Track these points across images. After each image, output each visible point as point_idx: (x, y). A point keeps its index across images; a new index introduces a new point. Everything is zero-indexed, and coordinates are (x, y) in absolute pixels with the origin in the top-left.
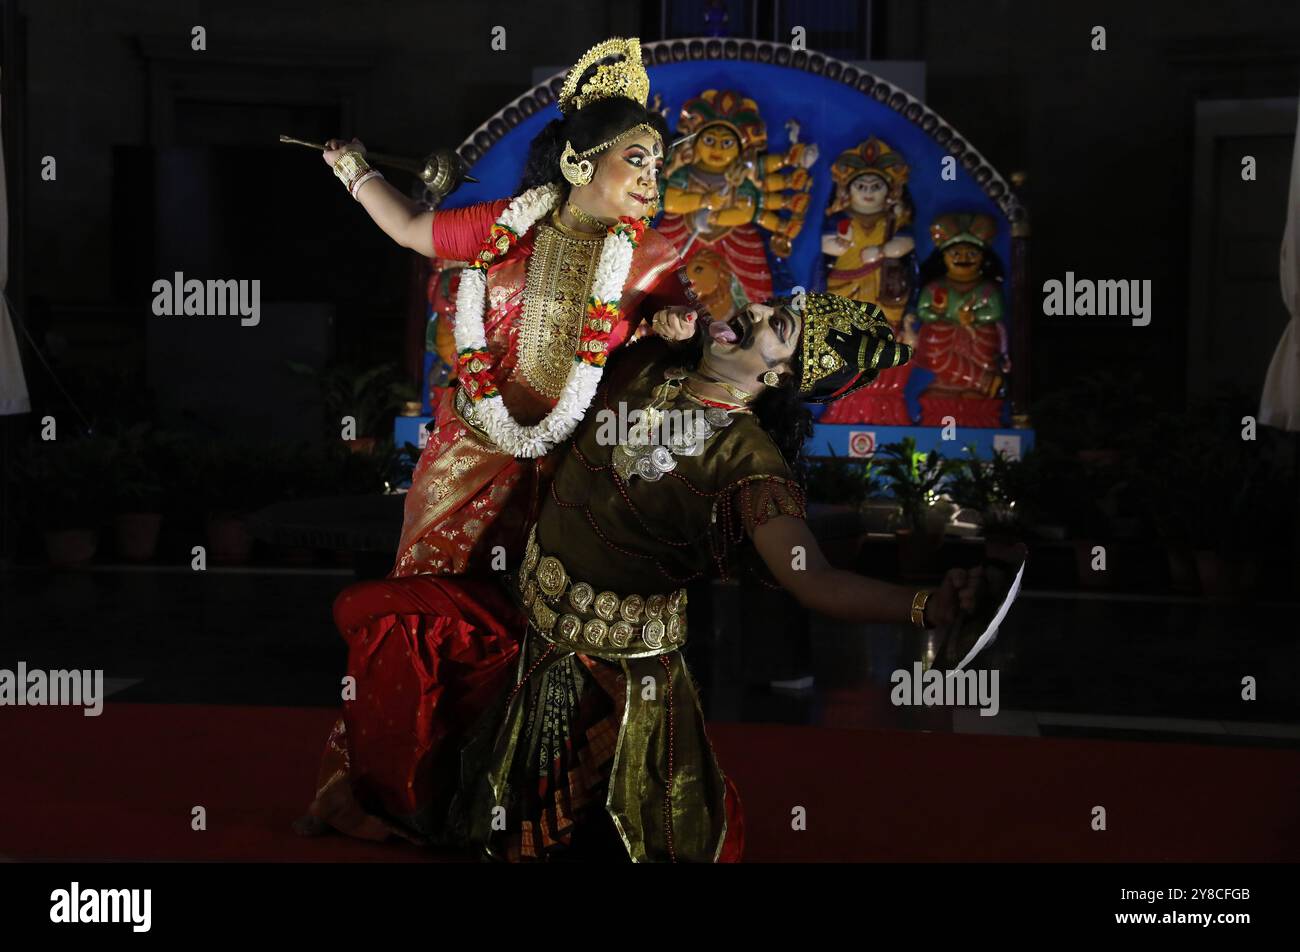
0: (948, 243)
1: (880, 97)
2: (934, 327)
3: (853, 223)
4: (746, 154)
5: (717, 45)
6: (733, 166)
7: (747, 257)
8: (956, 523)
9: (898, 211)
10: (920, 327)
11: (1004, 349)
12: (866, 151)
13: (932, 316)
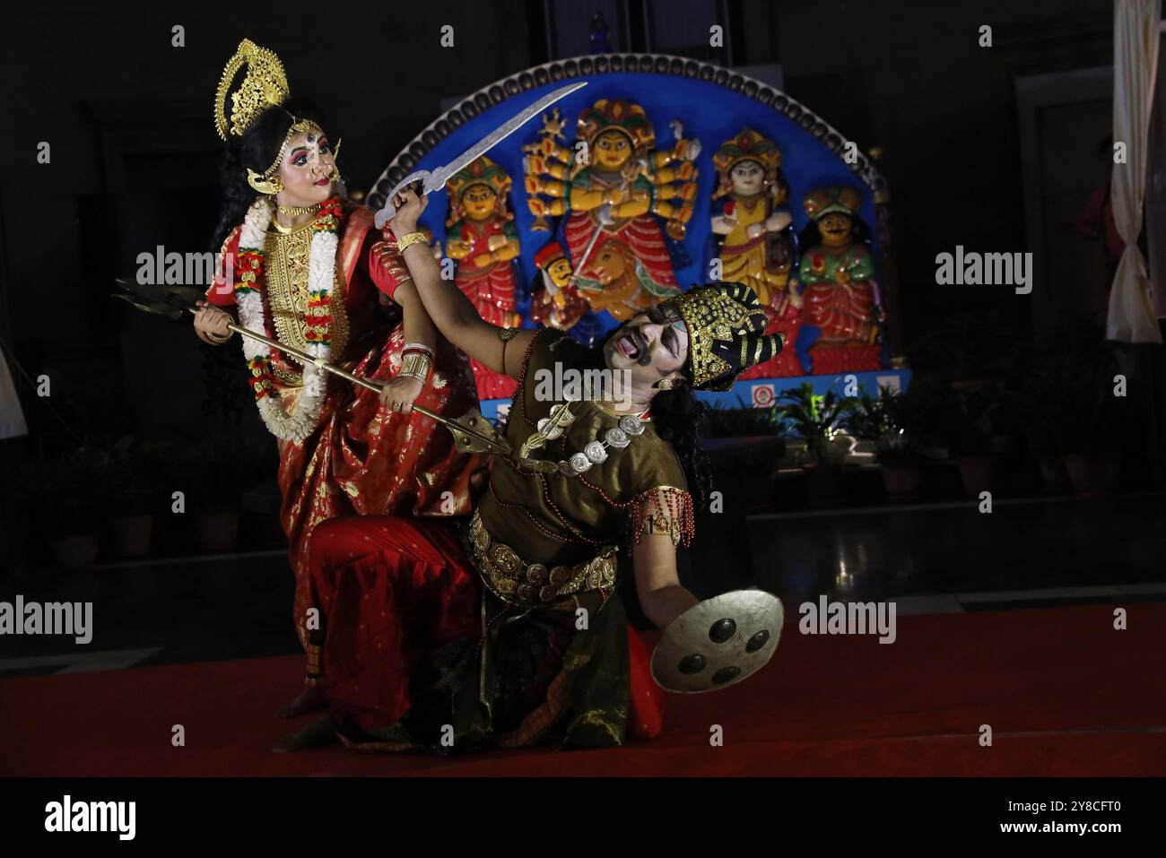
0: (820, 214)
1: (750, 93)
2: (816, 288)
3: (737, 204)
4: (637, 153)
5: (604, 61)
6: (628, 164)
7: (647, 243)
8: (854, 454)
9: (775, 190)
10: (804, 289)
11: (877, 302)
12: (742, 140)
13: (813, 279)
